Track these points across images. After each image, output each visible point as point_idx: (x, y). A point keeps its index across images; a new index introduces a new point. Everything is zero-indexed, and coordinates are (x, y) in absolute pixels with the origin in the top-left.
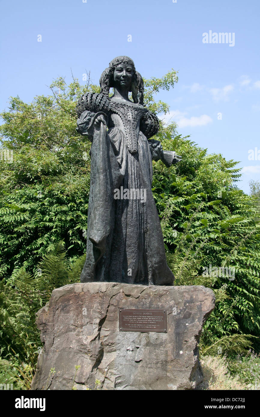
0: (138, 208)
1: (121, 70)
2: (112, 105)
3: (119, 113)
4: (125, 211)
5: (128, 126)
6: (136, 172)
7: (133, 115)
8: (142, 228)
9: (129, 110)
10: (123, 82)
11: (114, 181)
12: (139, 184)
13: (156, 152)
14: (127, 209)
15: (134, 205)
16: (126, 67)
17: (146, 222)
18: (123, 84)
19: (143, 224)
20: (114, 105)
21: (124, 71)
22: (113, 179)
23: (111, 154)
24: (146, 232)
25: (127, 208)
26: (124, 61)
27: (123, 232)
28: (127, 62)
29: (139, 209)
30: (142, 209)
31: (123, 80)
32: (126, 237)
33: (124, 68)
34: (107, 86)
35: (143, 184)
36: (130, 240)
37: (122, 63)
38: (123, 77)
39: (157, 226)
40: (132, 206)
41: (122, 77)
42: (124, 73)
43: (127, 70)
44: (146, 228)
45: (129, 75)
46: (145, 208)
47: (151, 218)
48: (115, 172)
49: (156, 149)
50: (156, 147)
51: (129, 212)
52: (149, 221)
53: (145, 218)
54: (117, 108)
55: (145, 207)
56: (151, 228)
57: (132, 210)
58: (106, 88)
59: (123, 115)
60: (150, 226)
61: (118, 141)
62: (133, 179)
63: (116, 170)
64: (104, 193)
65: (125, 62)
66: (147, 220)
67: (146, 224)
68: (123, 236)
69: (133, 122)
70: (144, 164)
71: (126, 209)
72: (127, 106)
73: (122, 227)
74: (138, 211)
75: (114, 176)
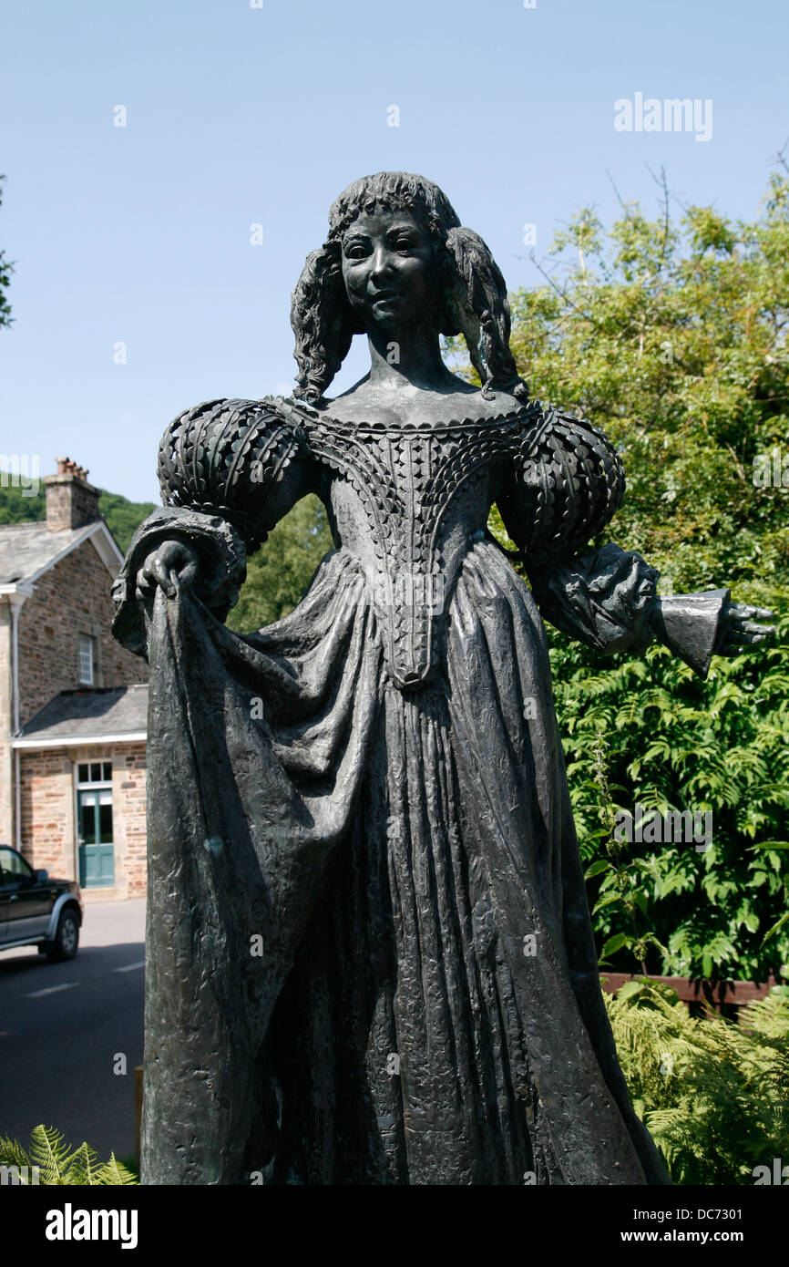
0: (451, 988)
1: (363, 251)
2: (325, 435)
3: (349, 477)
4: (380, 1014)
5: (392, 540)
6: (429, 791)
7: (426, 472)
8: (500, 1082)
9: (405, 446)
10: (381, 307)
11: (269, 880)
12: (454, 850)
14: (390, 1002)
15: (427, 974)
16: (386, 228)
17: (517, 1052)
18: (381, 313)
19: (499, 1063)
20: (332, 435)
21: (379, 251)
22: (265, 870)
24: (527, 1103)
25: (392, 995)
26: (370, 201)
27: (380, 1125)
28: (381, 201)
29: (463, 992)
30: (486, 984)
31: (379, 297)
32: (402, 1152)
33: (374, 234)
34: (315, 342)
35: (482, 845)
36: (425, 1165)
37: (363, 215)
38: (376, 279)
39: (576, 1072)
40: (419, 984)
41: (371, 284)
42: (376, 262)
43: (392, 243)
44: (526, 1079)
45: (402, 262)
46: (504, 977)
47: (538, 1027)
48: (270, 833)
49: (611, 603)
50: (606, 592)
51: (404, 1014)
52: (533, 1043)
53: (512, 1031)
54: (341, 450)
55: (504, 968)
56: (547, 1082)
57: (419, 1006)
58: (312, 352)
59: (367, 481)
60: (543, 1074)
62: (415, 834)
63: (273, 823)
65: (373, 205)
66: (521, 1036)
67: (521, 1058)
68: (379, 1146)
69: (418, 509)
70: (479, 736)
71: (381, 1001)
72: (410, 427)
73: (373, 1100)
74: (452, 1007)
75: (264, 855)
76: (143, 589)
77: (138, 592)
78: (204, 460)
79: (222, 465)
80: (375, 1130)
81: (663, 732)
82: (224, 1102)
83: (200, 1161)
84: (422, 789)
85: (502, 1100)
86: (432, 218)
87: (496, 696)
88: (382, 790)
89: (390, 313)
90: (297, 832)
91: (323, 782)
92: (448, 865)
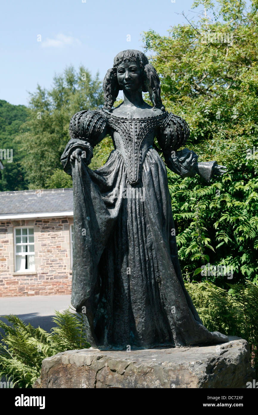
0: (141, 254)
1: (123, 72)
2: (113, 120)
3: (119, 132)
4: (125, 260)
5: (129, 148)
6: (137, 208)
7: (138, 131)
8: (153, 277)
9: (133, 124)
10: (127, 86)
11: (100, 227)
12: (143, 223)
13: (186, 168)
14: (127, 258)
15: (136, 250)
16: (129, 66)
17: (157, 270)
18: (127, 88)
19: (152, 273)
20: (114, 120)
21: (127, 72)
22: (99, 225)
23: (93, 195)
24: (159, 282)
25: (128, 256)
26: (125, 59)
27: (124, 286)
28: (128, 59)
29: (144, 255)
30: (150, 254)
31: (126, 84)
32: (129, 292)
33: (126, 68)
34: (109, 94)
35: (150, 222)
36: (135, 294)
37: (123, 62)
38: (126, 79)
39: (170, 274)
40: (134, 253)
41: (125, 80)
42: (126, 75)
43: (130, 70)
44: (159, 277)
45: (133, 74)
46: (154, 253)
47: (162, 264)
48: (101, 216)
49: (185, 164)
50: (183, 161)
51: (130, 260)
52: (161, 268)
53: (156, 265)
54: (117, 124)
55: (154, 250)
56: (164, 277)
57: (134, 258)
58: (109, 97)
59: (123, 133)
60: (163, 275)
61: (114, 171)
62: (134, 219)
63: (101, 214)
64: (80, 248)
65: (126, 60)
66: (158, 266)
67: (158, 272)
68: (124, 291)
69: (136, 140)
70: (150, 196)
71: (125, 257)
72: (134, 119)
73: (123, 280)
74: (142, 259)
75: (99, 221)
76: (72, 160)
77: (71, 160)
78: (83, 127)
79: (88, 129)
80: (123, 287)
81: (228, 210)
82: (91, 274)
83: (86, 285)
84: (136, 208)
85: (153, 281)
86: (141, 63)
87: (154, 187)
88: (126, 208)
89: (129, 88)
90: (107, 216)
91: (112, 206)
92: (141, 226)
